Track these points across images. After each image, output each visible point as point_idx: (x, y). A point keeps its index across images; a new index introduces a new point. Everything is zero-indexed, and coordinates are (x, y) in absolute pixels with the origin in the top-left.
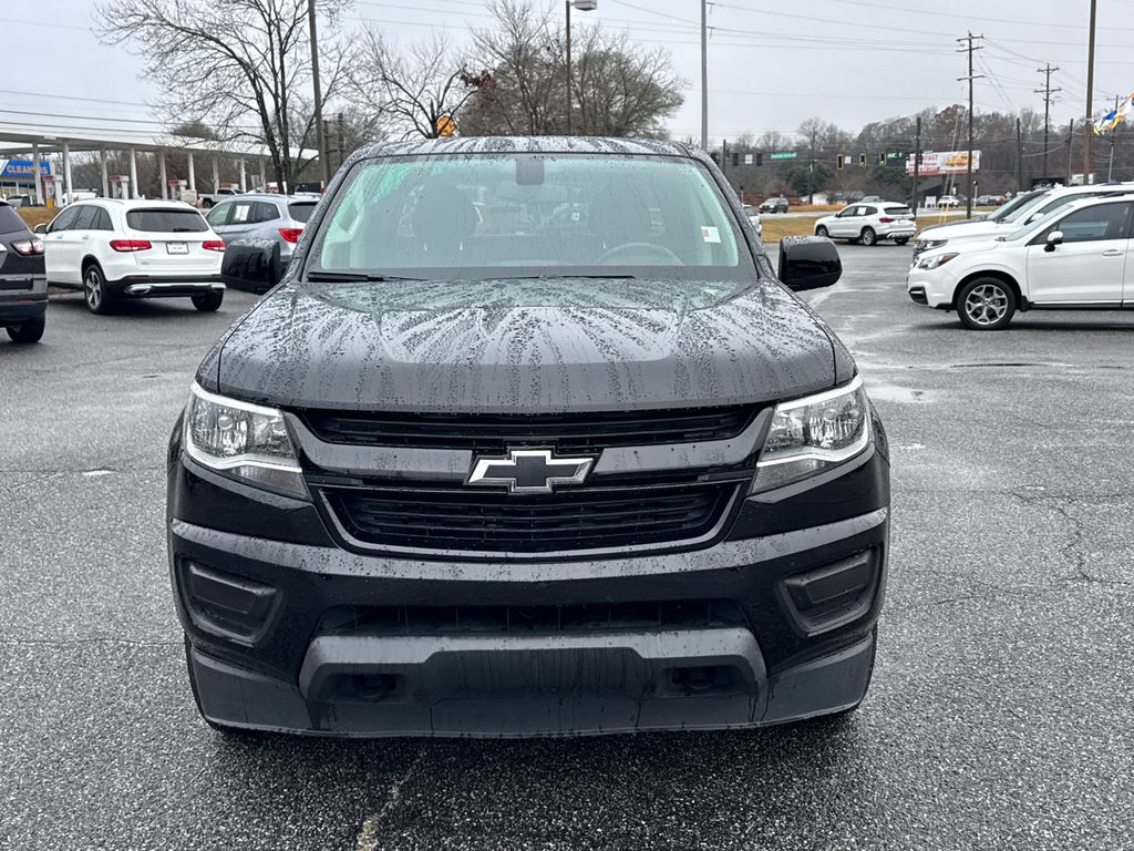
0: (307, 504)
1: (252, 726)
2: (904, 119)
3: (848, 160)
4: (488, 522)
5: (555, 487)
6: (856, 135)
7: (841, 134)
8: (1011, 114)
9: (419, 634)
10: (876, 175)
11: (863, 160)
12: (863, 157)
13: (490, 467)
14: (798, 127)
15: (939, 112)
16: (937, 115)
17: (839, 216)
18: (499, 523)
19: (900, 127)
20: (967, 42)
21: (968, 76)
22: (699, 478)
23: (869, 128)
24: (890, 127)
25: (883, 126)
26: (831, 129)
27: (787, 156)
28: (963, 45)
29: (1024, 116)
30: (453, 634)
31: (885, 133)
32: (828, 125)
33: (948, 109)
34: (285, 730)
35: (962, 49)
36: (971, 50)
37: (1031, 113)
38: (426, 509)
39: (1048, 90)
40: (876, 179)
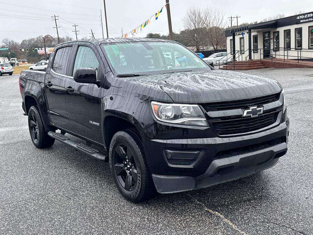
0: (209, 127)
1: (179, 191)
2: (34, 39)
3: (23, 50)
4: (242, 126)
5: (259, 115)
6: (20, 43)
7: (16, 43)
8: (63, 38)
9: (235, 155)
10: (29, 54)
11: (28, 50)
12: (27, 49)
13: (247, 112)
14: (2, 41)
15: (43, 37)
16: (43, 38)
17: (36, 65)
18: (245, 126)
19: (33, 41)
20: (54, 18)
21: (56, 27)
22: (277, 110)
23: (24, 41)
24: (30, 41)
25: (28, 41)
26: (12, 41)
27: (5, 49)
28: (53, 18)
29: (67, 38)
30: (242, 154)
31: (28, 43)
32: (11, 40)
33: (46, 36)
34: (187, 190)
35: (53, 19)
36: (55, 20)
37: (69, 37)
38: (230, 125)
39: (76, 31)
40: (29, 55)
